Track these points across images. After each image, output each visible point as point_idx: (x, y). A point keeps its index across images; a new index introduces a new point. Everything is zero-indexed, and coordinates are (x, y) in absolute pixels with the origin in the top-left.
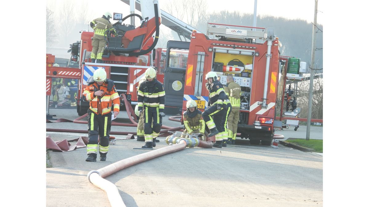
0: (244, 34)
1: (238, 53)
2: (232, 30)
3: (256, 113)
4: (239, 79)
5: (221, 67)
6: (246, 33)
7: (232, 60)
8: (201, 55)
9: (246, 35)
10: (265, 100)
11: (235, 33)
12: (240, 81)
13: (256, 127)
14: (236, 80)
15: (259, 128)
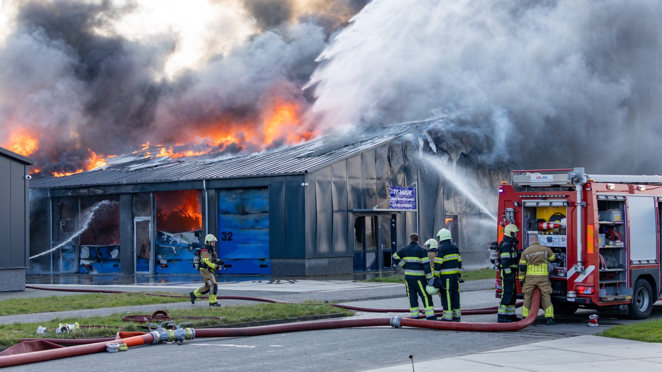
0: (551, 180)
1: (548, 204)
2: (537, 176)
3: (574, 281)
4: (557, 238)
5: (535, 225)
6: (552, 179)
7: (553, 214)
8: (510, 212)
9: (552, 181)
10: (579, 263)
11: (541, 180)
12: (558, 240)
13: (568, 300)
14: (554, 240)
15: (572, 301)
